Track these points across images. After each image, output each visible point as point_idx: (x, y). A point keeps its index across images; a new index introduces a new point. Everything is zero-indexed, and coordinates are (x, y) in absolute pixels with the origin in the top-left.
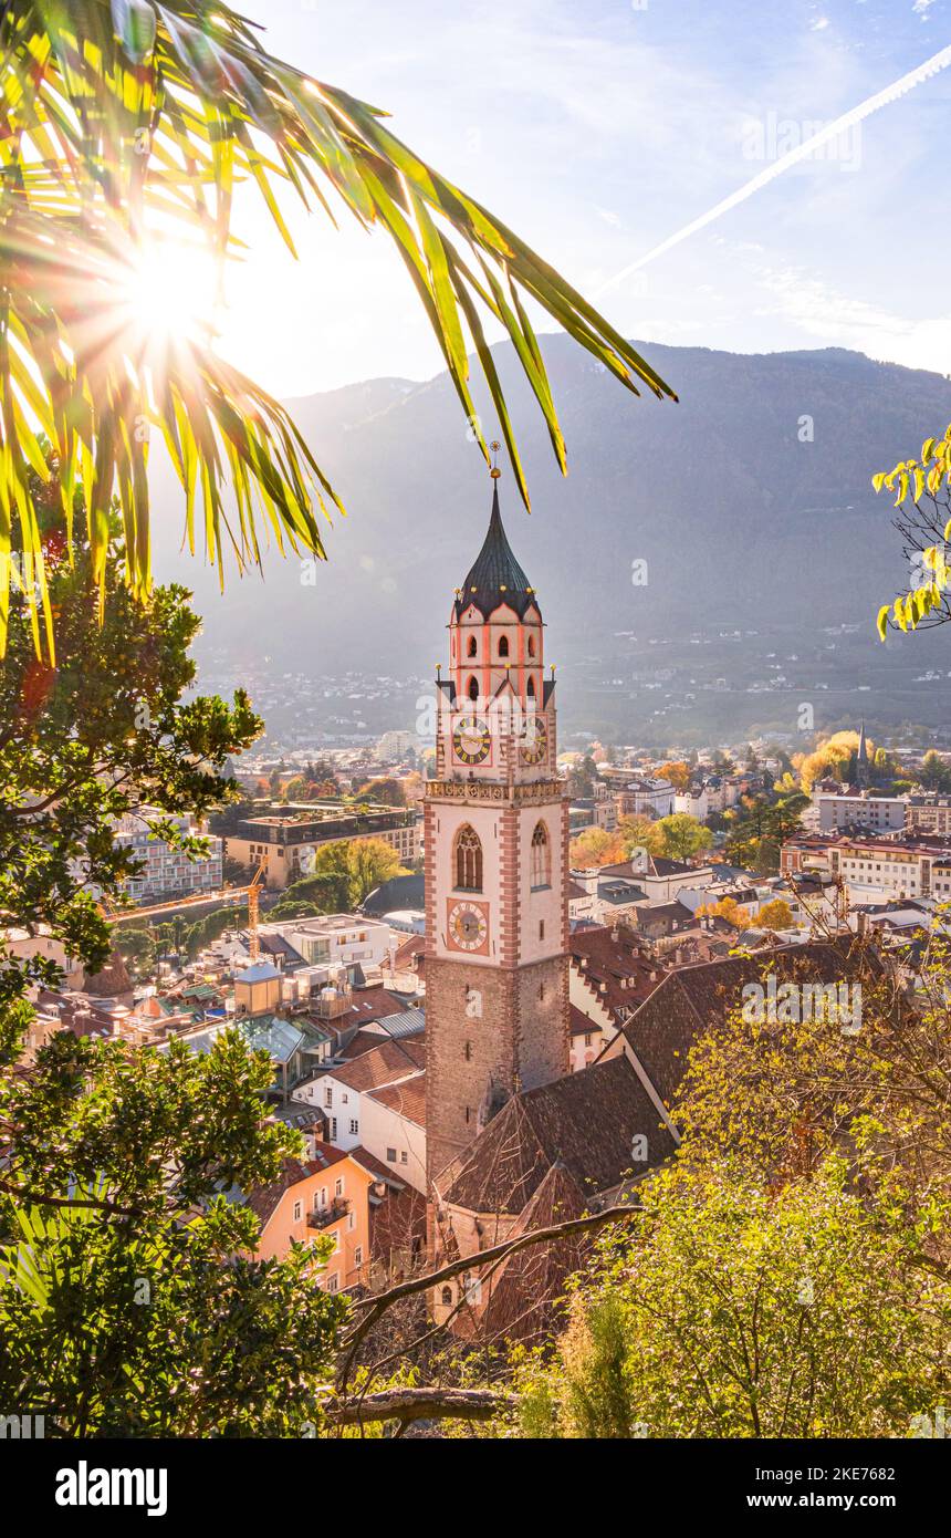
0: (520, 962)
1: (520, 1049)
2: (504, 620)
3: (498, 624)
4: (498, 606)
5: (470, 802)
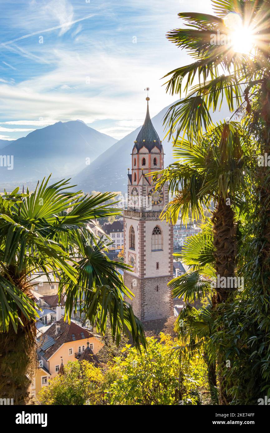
0: (145, 277)
1: (145, 308)
2: (144, 152)
3: (142, 154)
4: (142, 147)
5: (133, 218)
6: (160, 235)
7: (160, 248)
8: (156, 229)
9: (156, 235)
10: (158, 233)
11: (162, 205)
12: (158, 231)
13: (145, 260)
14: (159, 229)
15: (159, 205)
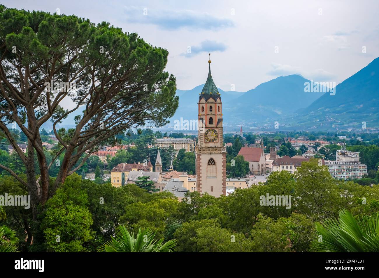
6: (214, 166)
7: (215, 175)
8: (211, 161)
9: (212, 166)
10: (213, 164)
11: (217, 142)
12: (213, 162)
13: (201, 184)
14: (213, 160)
15: (214, 143)
